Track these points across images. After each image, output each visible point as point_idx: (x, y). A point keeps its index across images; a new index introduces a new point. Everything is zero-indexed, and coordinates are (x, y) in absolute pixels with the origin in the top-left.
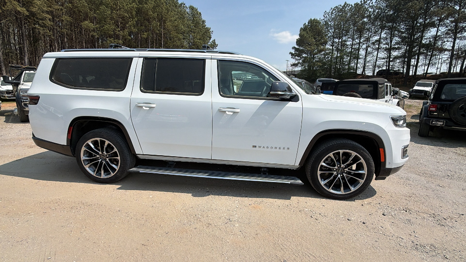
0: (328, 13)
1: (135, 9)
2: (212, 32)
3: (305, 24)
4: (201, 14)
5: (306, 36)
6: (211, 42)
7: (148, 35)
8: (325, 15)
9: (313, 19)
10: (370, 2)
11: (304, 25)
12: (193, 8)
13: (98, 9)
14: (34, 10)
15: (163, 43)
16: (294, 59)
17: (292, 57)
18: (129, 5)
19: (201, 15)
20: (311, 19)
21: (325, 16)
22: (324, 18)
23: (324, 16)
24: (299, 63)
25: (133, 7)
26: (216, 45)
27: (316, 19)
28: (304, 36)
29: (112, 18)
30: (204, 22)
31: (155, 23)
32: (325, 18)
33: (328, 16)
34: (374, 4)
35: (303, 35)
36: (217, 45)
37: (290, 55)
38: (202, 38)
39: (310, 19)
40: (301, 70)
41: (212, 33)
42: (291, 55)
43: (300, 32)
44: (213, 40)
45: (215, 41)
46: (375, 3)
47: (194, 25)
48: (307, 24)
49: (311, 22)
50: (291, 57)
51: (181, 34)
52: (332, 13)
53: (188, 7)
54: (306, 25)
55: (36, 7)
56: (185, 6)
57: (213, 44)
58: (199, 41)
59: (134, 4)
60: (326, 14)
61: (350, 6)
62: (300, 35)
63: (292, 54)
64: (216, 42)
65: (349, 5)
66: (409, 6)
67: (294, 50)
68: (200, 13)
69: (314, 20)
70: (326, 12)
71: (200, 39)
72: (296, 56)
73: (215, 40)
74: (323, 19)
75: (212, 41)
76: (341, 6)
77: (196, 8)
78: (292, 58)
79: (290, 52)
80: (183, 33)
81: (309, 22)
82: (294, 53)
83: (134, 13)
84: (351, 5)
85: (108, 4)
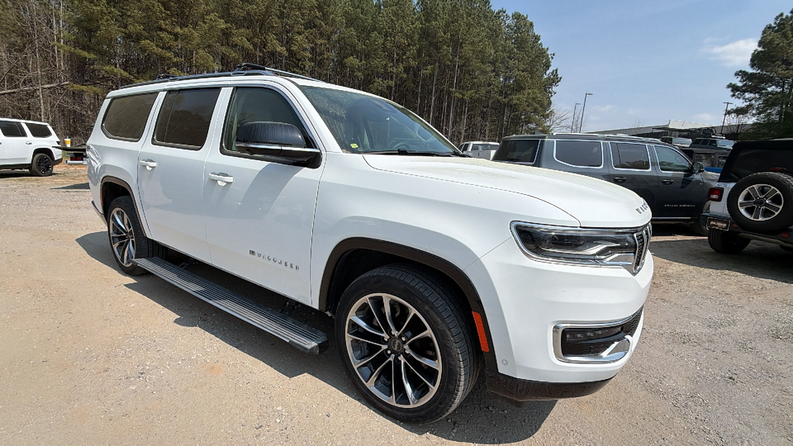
1: (419, 31)
2: (554, 55)
4: (534, 24)
5: (778, 45)
7: (433, 70)
11: (777, 19)
12: (520, 15)
13: (368, 36)
14: (294, 48)
15: (455, 82)
16: (739, 98)
17: (733, 95)
18: (411, 26)
19: (533, 26)
24: (750, 106)
25: (415, 28)
26: (557, 79)
28: (771, 44)
29: (385, 49)
30: (537, 38)
31: (447, 50)
35: (769, 42)
36: (559, 79)
37: (730, 89)
38: (529, 67)
40: (755, 124)
41: (552, 58)
42: (732, 91)
43: (763, 34)
45: (556, 73)
47: (516, 46)
50: (732, 93)
51: (489, 64)
53: (511, 16)
54: (784, 17)
55: (296, 45)
56: (505, 14)
57: (552, 77)
59: (418, 23)
62: (761, 44)
63: (734, 88)
67: (740, 78)
68: (531, 24)
72: (745, 91)
73: (556, 70)
77: (525, 16)
78: (734, 98)
79: (731, 83)
82: (740, 84)
83: (416, 37)
85: (382, 29)
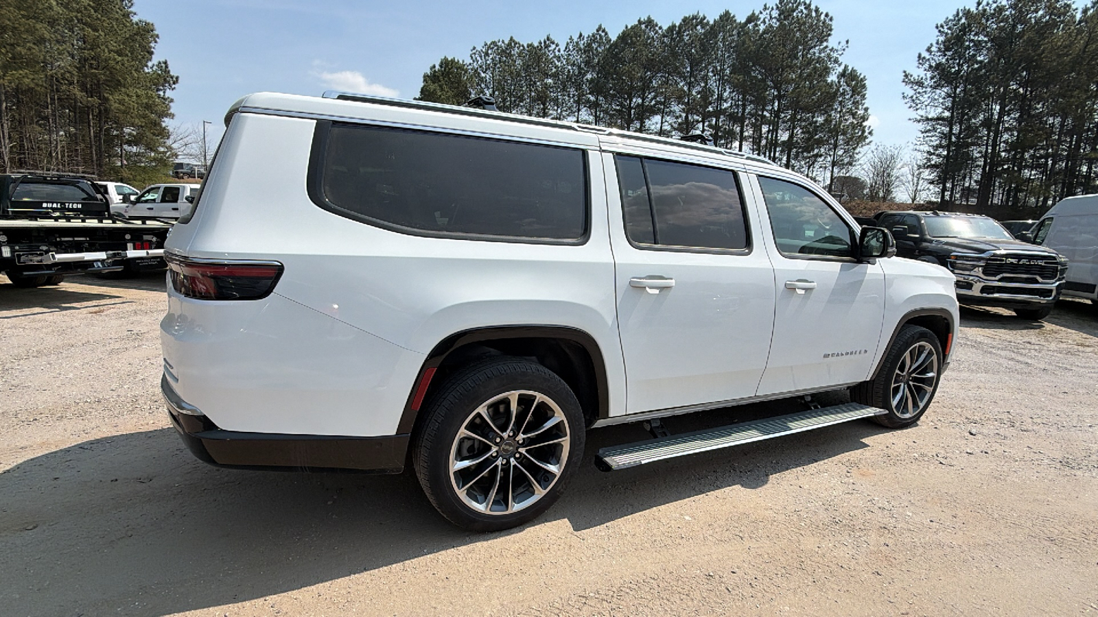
0: (479, 52)
3: (434, 66)
6: (151, 68)
8: (473, 56)
9: (449, 59)
10: (555, 49)
20: (446, 59)
21: (474, 58)
22: (472, 62)
23: (472, 58)
27: (456, 60)
32: (474, 61)
33: (479, 58)
34: (562, 52)
39: (443, 58)
44: (160, 63)
46: (564, 51)
48: (437, 67)
49: (446, 63)
52: (487, 54)
58: (117, 57)
60: (475, 54)
61: (522, 48)
64: (170, 68)
65: (519, 44)
66: (625, 71)
69: (453, 61)
70: (474, 48)
71: (119, 53)
74: (470, 64)
75: (156, 63)
76: (503, 42)
80: (52, 22)
81: (442, 63)
84: (523, 46)
